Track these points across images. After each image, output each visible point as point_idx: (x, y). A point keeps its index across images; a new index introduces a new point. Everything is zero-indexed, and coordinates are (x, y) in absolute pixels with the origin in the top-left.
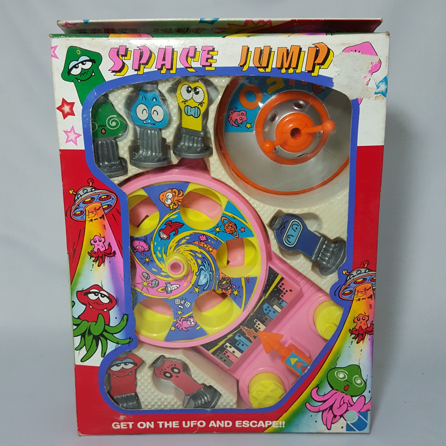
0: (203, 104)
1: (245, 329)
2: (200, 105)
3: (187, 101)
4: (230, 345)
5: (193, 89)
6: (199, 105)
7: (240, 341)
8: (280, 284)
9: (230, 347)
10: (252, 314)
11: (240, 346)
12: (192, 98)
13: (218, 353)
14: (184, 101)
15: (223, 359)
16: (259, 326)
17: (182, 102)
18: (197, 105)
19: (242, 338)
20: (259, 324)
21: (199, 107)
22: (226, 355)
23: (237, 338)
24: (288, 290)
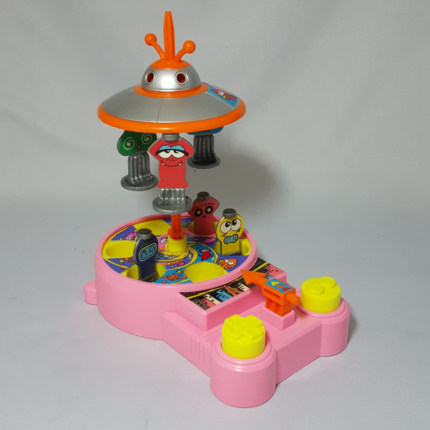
0: (240, 230)
1: (228, 288)
2: (238, 232)
3: (226, 233)
4: (210, 296)
5: (231, 223)
6: (236, 232)
7: (221, 294)
8: (267, 267)
9: (210, 297)
10: (237, 280)
11: (220, 298)
12: (231, 229)
13: (196, 300)
14: (224, 235)
15: (200, 304)
16: (242, 287)
17: (222, 236)
18: (235, 233)
19: (224, 293)
20: (243, 286)
21: (237, 233)
22: (204, 302)
23: (219, 292)
24: (275, 270)
